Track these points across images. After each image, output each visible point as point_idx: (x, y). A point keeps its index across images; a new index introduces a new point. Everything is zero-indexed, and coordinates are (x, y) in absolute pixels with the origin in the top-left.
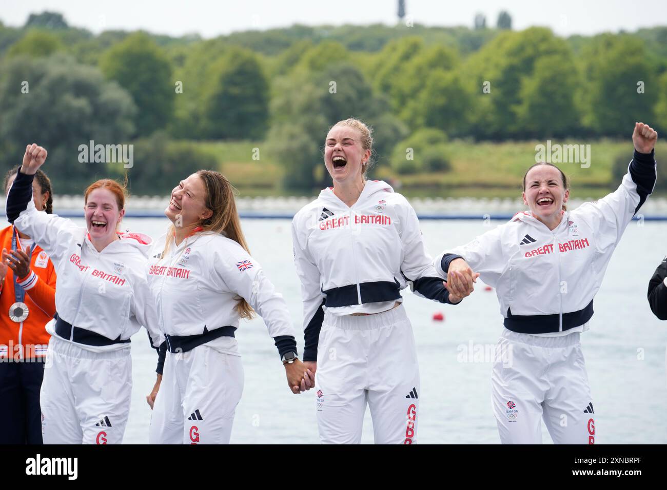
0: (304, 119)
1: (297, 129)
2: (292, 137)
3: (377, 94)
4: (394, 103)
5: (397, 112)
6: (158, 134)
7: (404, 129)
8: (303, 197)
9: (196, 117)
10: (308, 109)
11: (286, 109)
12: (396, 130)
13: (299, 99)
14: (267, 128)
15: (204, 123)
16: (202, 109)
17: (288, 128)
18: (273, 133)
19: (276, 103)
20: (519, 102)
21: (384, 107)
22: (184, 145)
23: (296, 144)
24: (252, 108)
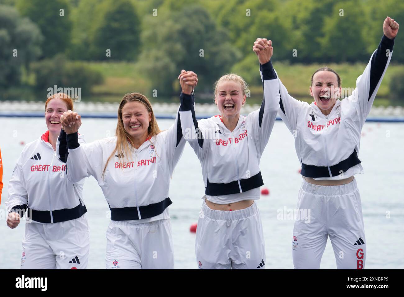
0: (166, 46)
1: (161, 54)
2: (157, 59)
3: (220, 28)
4: (231, 35)
5: (233, 42)
6: (59, 56)
7: (239, 54)
8: (165, 103)
9: (86, 44)
10: (169, 38)
11: (153, 39)
12: (233, 55)
13: (163, 31)
14: (139, 52)
15: (93, 48)
16: (91, 38)
17: (154, 52)
18: (143, 56)
19: (145, 34)
20: (322, 35)
21: (225, 38)
22: (78, 64)
23: (160, 64)
24: (128, 37)
